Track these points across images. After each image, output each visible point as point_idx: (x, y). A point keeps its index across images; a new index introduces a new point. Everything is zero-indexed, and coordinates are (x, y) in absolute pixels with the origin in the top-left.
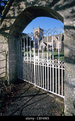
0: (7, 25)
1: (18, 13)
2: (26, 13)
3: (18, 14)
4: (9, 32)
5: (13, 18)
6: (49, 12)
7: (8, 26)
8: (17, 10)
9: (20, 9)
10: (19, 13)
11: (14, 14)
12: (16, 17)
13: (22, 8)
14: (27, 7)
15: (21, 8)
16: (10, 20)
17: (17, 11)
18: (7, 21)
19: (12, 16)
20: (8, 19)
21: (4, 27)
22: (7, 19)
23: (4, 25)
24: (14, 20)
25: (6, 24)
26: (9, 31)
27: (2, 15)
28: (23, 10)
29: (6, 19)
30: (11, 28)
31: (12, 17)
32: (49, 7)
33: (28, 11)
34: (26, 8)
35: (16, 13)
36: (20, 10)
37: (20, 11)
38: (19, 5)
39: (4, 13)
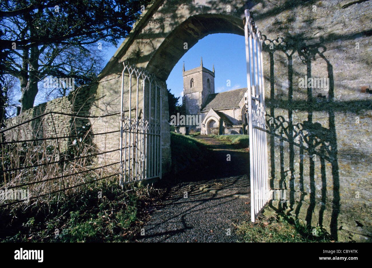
0: (142, 51)
1: (171, 26)
2: (187, 27)
3: (173, 28)
4: (148, 65)
5: (159, 35)
6: (236, 23)
7: (146, 53)
8: (170, 19)
9: (177, 18)
10: (175, 26)
11: (162, 27)
12: (166, 33)
13: (182, 17)
14: (192, 16)
15: (179, 16)
16: (151, 41)
17: (169, 23)
18: (142, 43)
19: (157, 31)
20: (146, 38)
21: (136, 57)
22: (142, 39)
23: (136, 52)
24: (162, 40)
25: (139, 50)
26: (147, 63)
27: (132, 31)
28: (184, 20)
29: (140, 40)
30: (151, 57)
31: (156, 34)
32: (236, 15)
33: (193, 23)
34: (190, 17)
35: (166, 25)
36: (176, 20)
37: (176, 23)
38: (174, 11)
39: (137, 26)
